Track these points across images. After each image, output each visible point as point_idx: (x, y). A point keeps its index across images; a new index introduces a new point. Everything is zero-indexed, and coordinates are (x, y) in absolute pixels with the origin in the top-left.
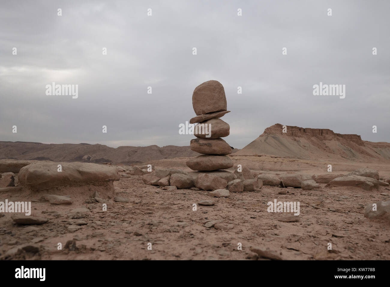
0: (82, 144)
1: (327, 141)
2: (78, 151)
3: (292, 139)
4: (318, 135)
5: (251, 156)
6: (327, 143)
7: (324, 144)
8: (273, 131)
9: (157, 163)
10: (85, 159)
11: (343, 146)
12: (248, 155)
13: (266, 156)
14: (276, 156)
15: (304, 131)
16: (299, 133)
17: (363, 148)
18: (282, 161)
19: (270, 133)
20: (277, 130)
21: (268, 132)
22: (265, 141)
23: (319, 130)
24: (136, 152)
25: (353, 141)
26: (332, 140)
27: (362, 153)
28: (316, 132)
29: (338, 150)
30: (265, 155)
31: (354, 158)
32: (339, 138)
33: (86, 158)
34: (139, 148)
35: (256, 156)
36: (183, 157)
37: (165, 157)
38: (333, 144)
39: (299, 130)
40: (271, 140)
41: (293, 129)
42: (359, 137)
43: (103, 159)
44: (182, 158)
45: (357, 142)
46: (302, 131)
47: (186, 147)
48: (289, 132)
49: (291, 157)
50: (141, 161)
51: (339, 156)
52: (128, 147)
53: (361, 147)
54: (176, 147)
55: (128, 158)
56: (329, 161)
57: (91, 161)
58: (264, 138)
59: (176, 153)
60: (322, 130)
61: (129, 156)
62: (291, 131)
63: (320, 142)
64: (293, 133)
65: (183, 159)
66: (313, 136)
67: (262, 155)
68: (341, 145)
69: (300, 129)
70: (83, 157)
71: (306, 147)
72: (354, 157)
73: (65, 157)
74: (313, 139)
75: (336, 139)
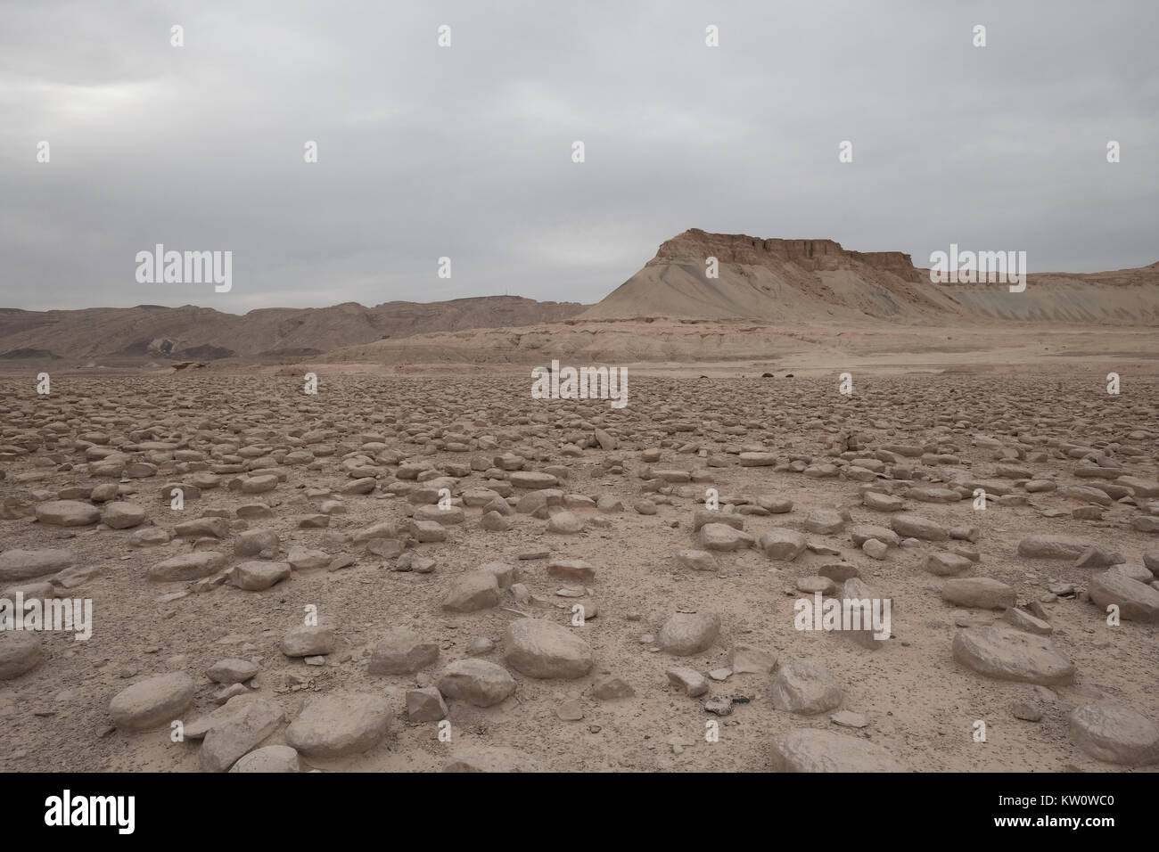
0: (142, 306)
1: (825, 272)
2: (132, 329)
3: (734, 272)
4: (801, 258)
5: (625, 321)
6: (827, 277)
7: (819, 280)
8: (682, 250)
9: (362, 352)
10: (154, 350)
11: (868, 286)
12: (618, 318)
13: (666, 319)
14: (693, 319)
15: (765, 247)
16: (750, 254)
17: (917, 287)
18: (720, 331)
19: (674, 256)
20: (694, 246)
21: (669, 252)
22: (661, 277)
23: (805, 242)
24: (301, 323)
25: (893, 271)
26: (838, 269)
27: (915, 301)
28: (798, 247)
29: (856, 295)
30: (666, 316)
31: (896, 316)
32: (856, 263)
33: (159, 346)
34: (309, 312)
35: (639, 319)
36: (437, 333)
37: (384, 334)
38: (842, 279)
39: (751, 246)
40: (676, 274)
41: (735, 243)
42: (907, 257)
43: (207, 347)
44: (433, 334)
45: (902, 274)
46: (760, 246)
47: (439, 303)
48: (726, 250)
49: (735, 320)
50: (318, 347)
51: (858, 311)
52: (276, 311)
53: (912, 284)
54: (413, 304)
55: (279, 341)
56: (835, 325)
57: (173, 354)
58: (659, 269)
59: (414, 322)
60: (812, 242)
61: (283, 336)
62: (731, 247)
63: (808, 275)
64: (737, 254)
65: (436, 339)
66: (788, 259)
67: (658, 318)
68: (862, 282)
69: (754, 242)
70: (148, 344)
71: (772, 292)
72: (896, 312)
73: (97, 346)
74: (787, 269)
75: (849, 266)
